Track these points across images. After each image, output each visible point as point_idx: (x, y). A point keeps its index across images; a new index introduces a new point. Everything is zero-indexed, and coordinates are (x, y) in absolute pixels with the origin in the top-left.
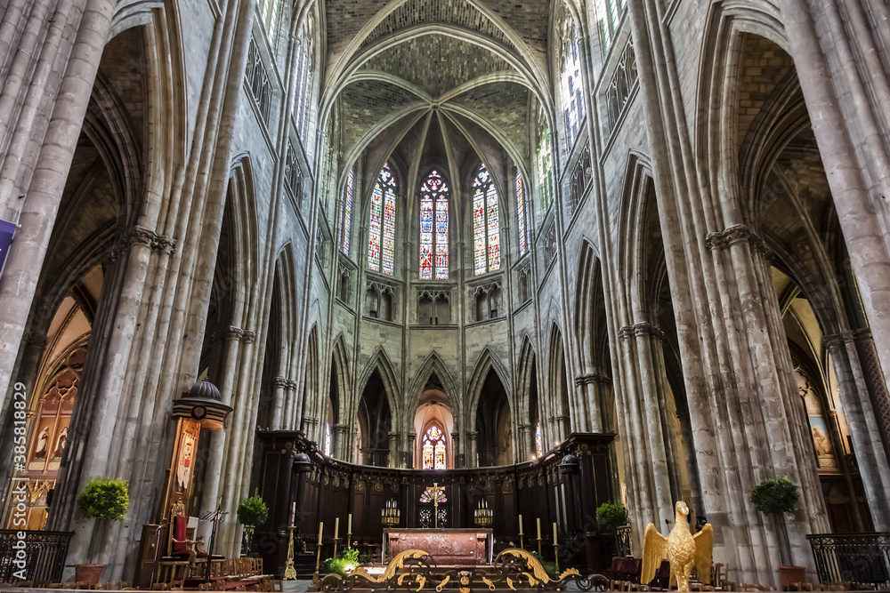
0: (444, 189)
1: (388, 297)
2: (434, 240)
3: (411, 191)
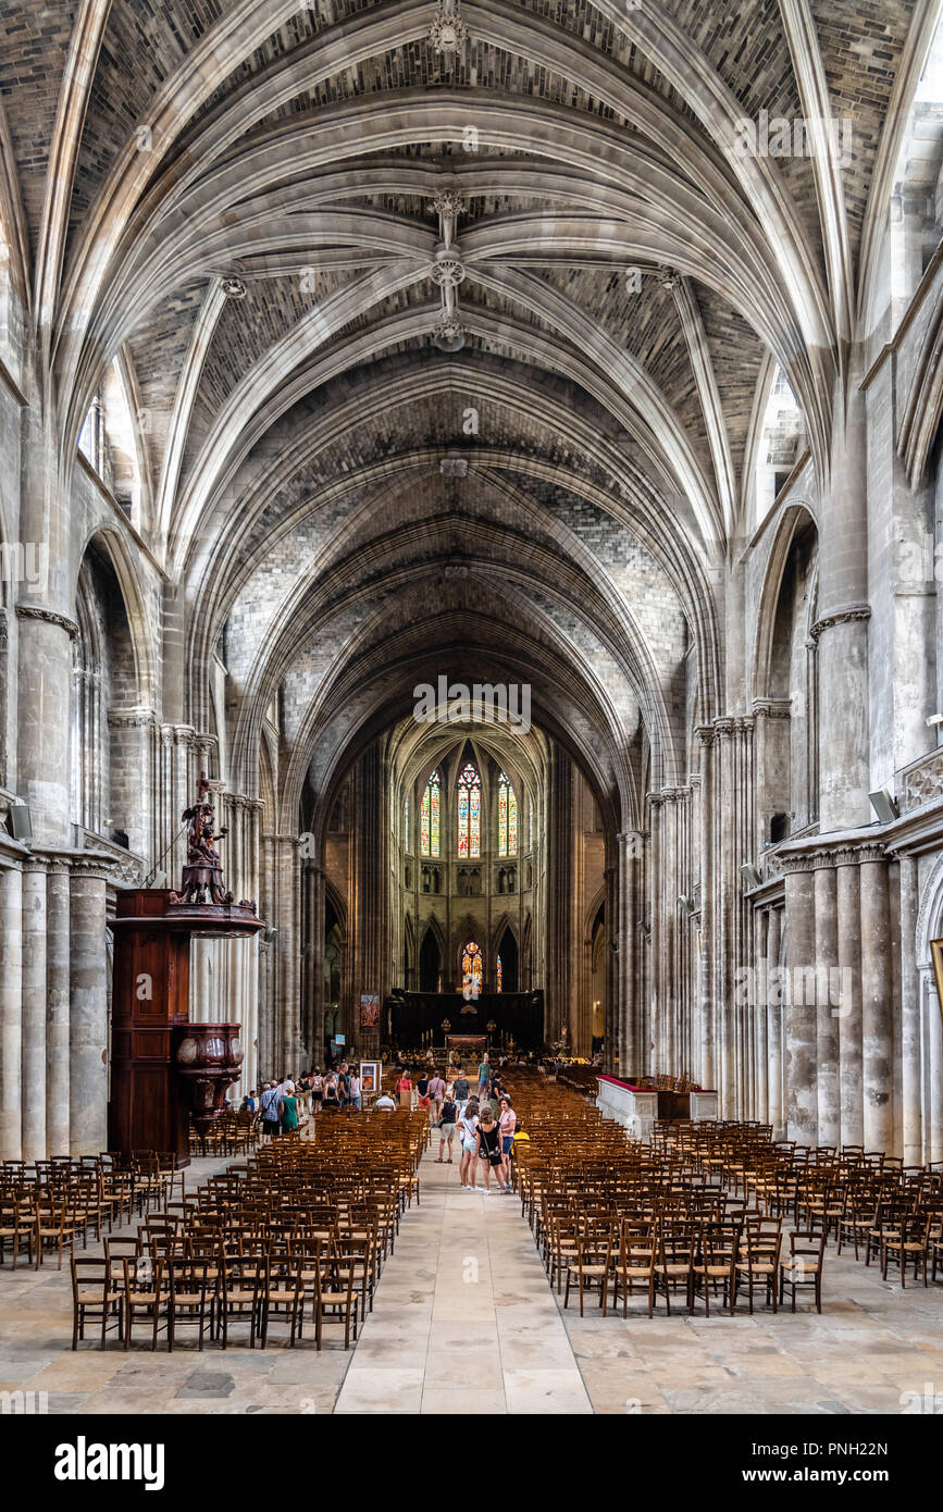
0: (477, 781)
1: (436, 874)
2: (469, 825)
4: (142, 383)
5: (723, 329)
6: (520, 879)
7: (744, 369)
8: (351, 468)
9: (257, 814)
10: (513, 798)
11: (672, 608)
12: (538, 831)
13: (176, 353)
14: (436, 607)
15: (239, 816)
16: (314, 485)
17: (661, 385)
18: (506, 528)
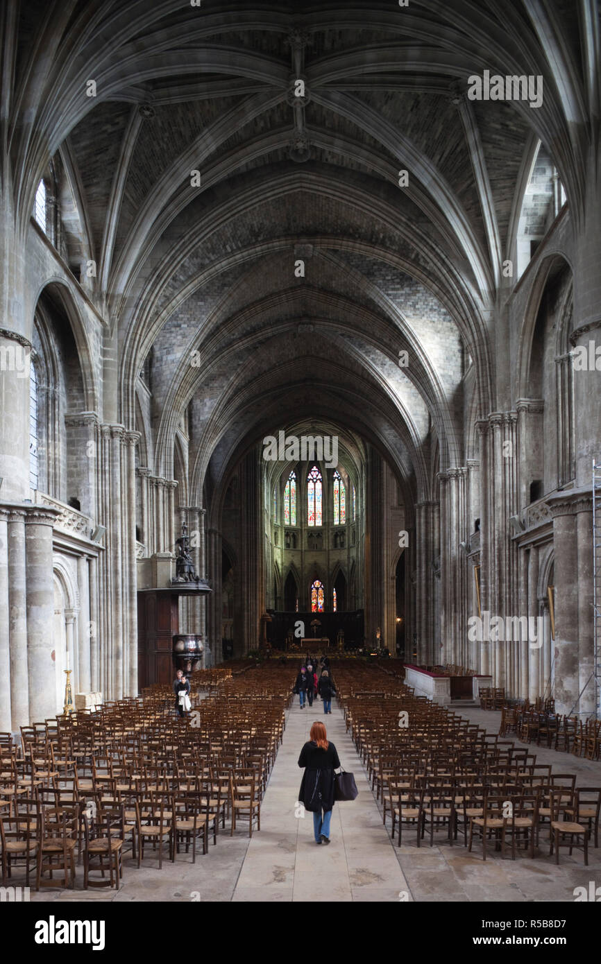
0: (320, 477)
1: (294, 536)
2: (315, 505)
3: (303, 482)
4: (86, 187)
5: (494, 136)
6: (348, 539)
7: (509, 166)
8: (233, 250)
9: (173, 491)
10: (342, 487)
11: (453, 347)
12: (359, 508)
13: (109, 164)
14: (292, 354)
15: (161, 492)
16: (207, 261)
17: (449, 180)
18: (339, 295)
